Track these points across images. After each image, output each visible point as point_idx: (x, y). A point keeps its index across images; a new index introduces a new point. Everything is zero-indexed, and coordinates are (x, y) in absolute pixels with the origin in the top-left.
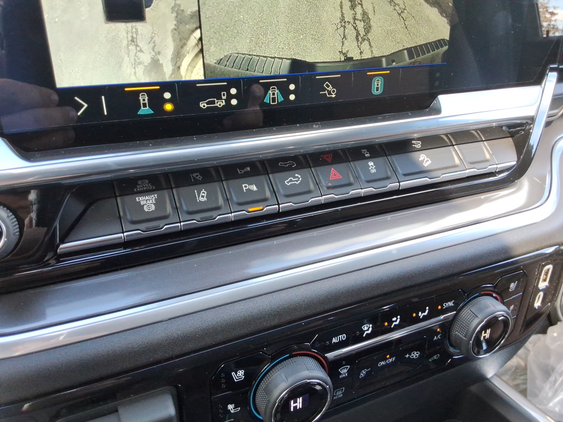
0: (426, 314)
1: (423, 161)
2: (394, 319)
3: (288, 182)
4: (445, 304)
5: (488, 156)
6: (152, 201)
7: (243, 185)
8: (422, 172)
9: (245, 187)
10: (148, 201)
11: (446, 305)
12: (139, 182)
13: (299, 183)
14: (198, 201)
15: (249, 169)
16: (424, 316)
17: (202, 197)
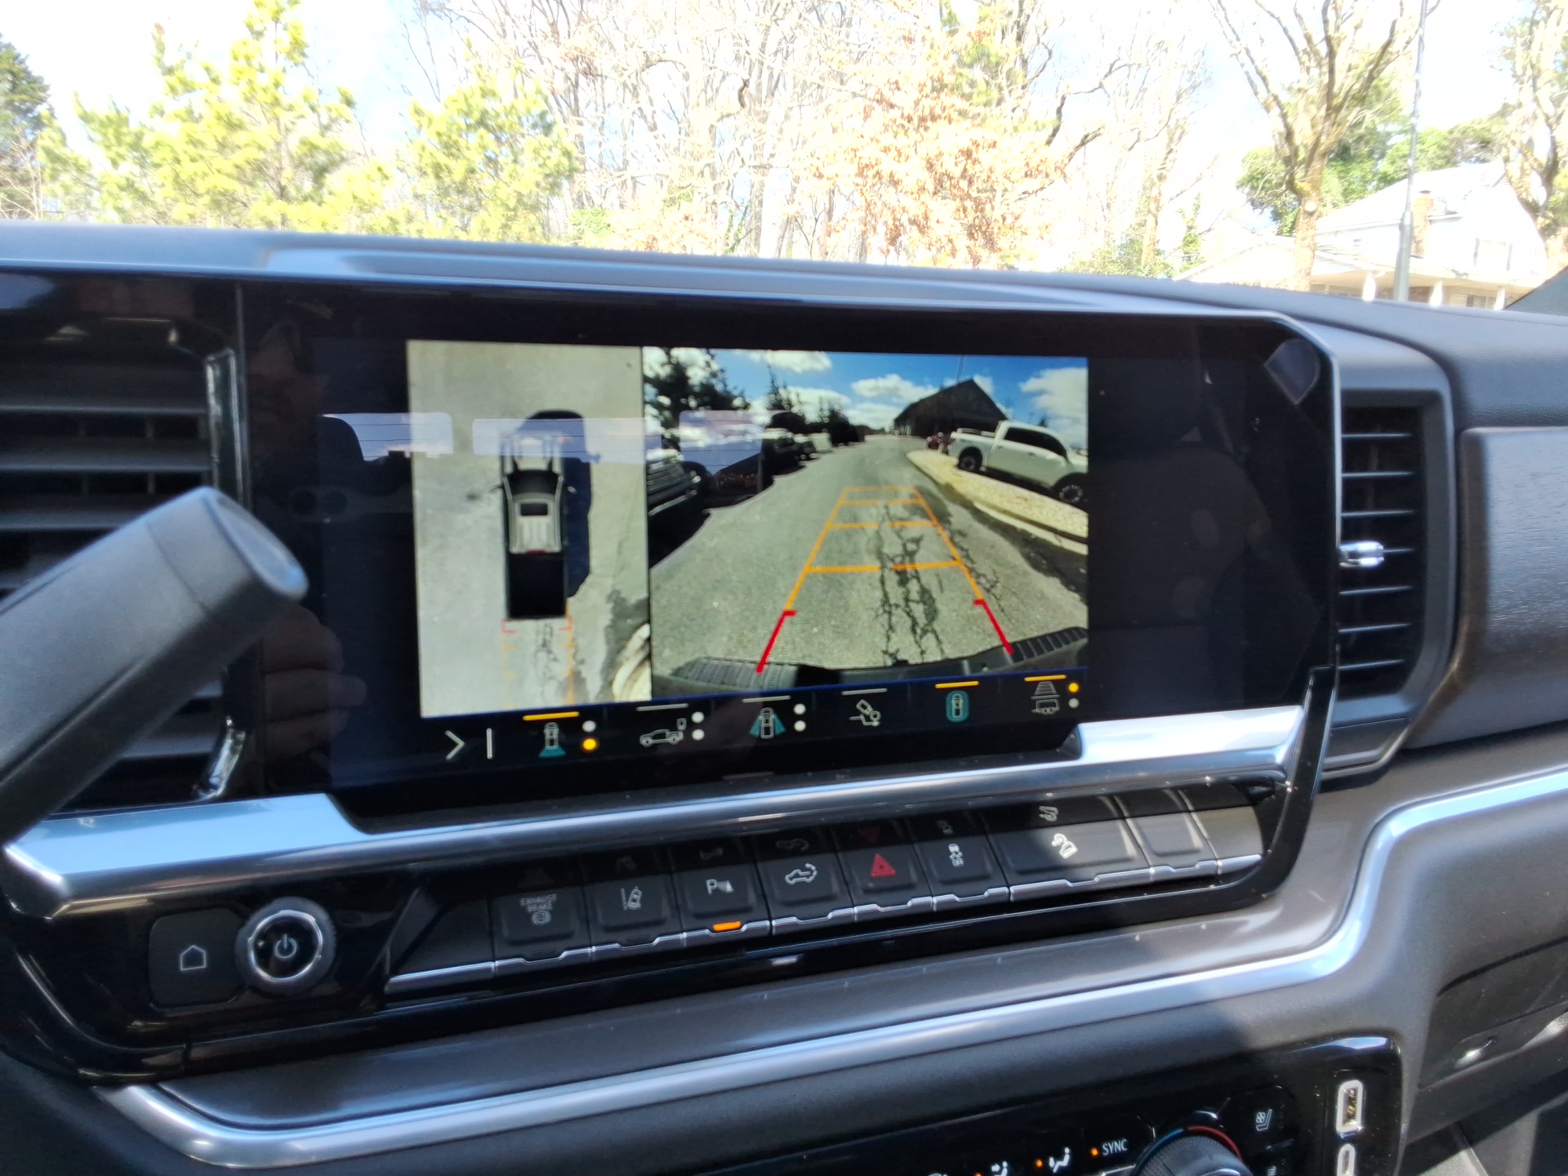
0: (1064, 1163)
1: (1059, 847)
2: (996, 1167)
3: (791, 879)
4: (1106, 1144)
5: (1197, 842)
6: (547, 906)
7: (708, 882)
8: (1058, 868)
9: (711, 885)
10: (540, 905)
12: (529, 872)
13: (812, 880)
14: (625, 908)
16: (1061, 1168)
17: (633, 901)
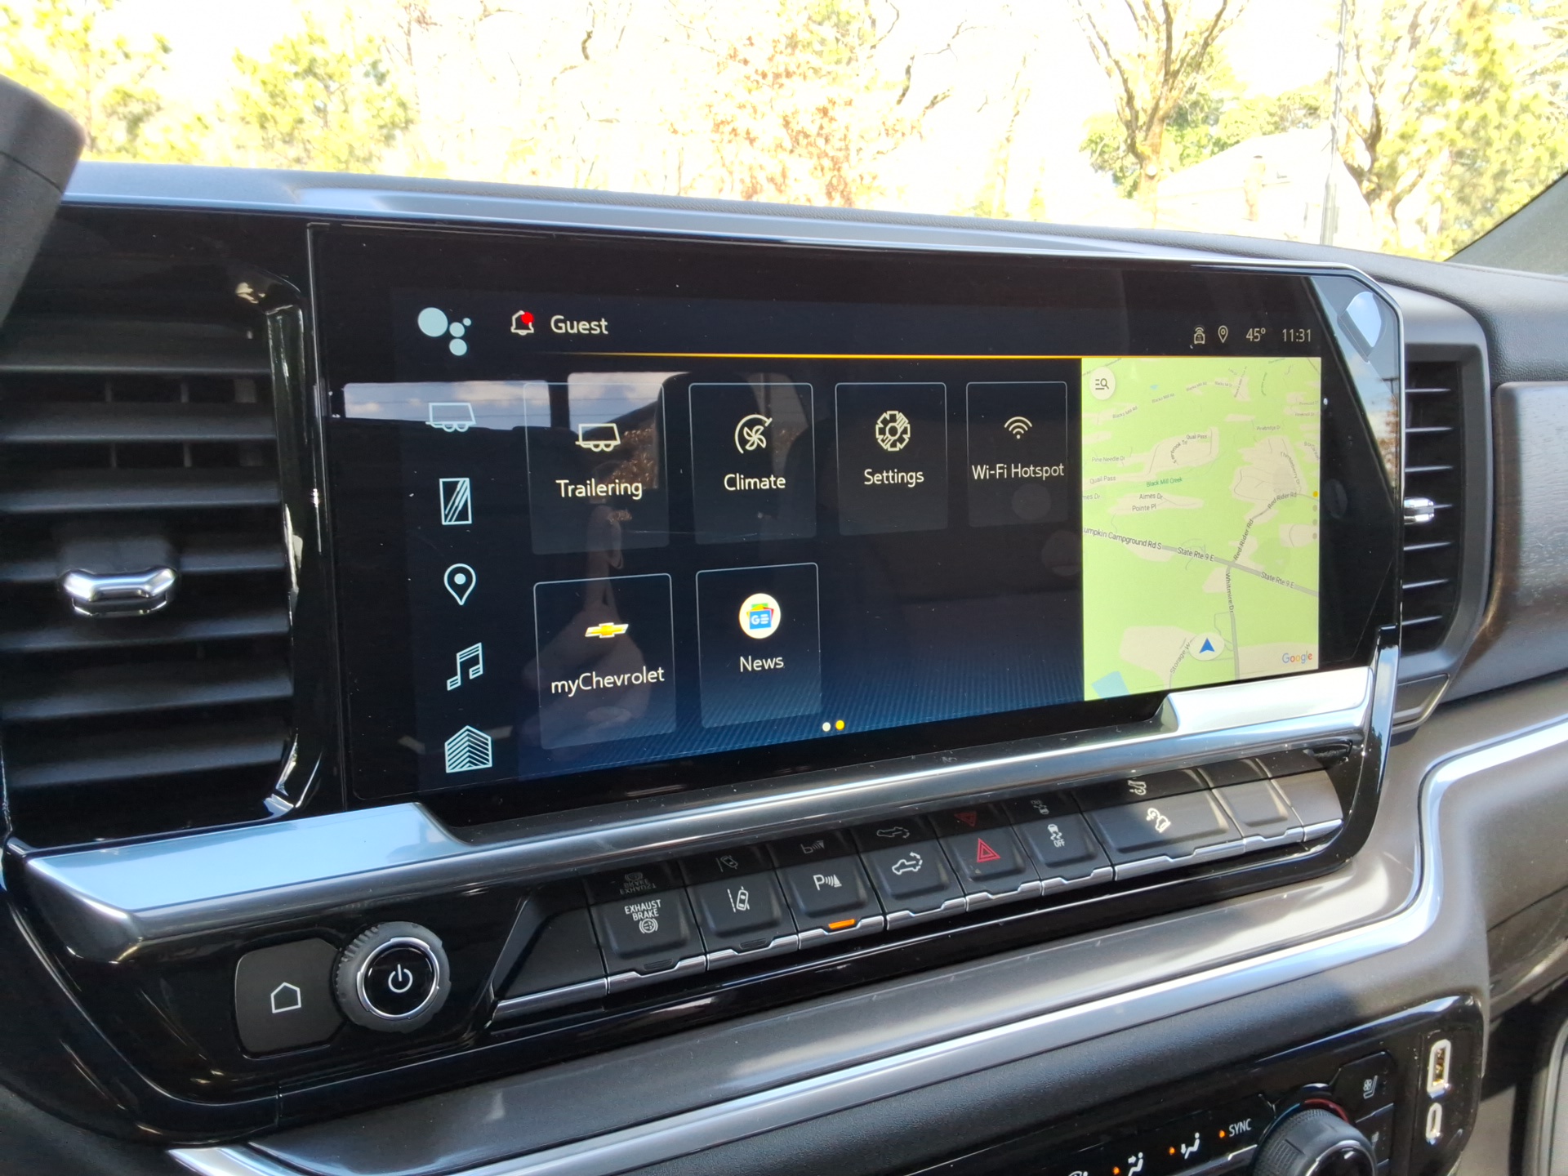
0: (1195, 1148)
1: (1153, 822)
2: (1132, 1160)
3: (898, 869)
4: (1232, 1126)
5: (1282, 810)
6: (653, 913)
7: (815, 877)
8: (1155, 845)
9: (819, 880)
10: (646, 913)
11: (1234, 1128)
12: (627, 877)
13: (919, 870)
14: (735, 910)
15: (821, 844)
16: (1192, 1153)
17: (742, 901)
